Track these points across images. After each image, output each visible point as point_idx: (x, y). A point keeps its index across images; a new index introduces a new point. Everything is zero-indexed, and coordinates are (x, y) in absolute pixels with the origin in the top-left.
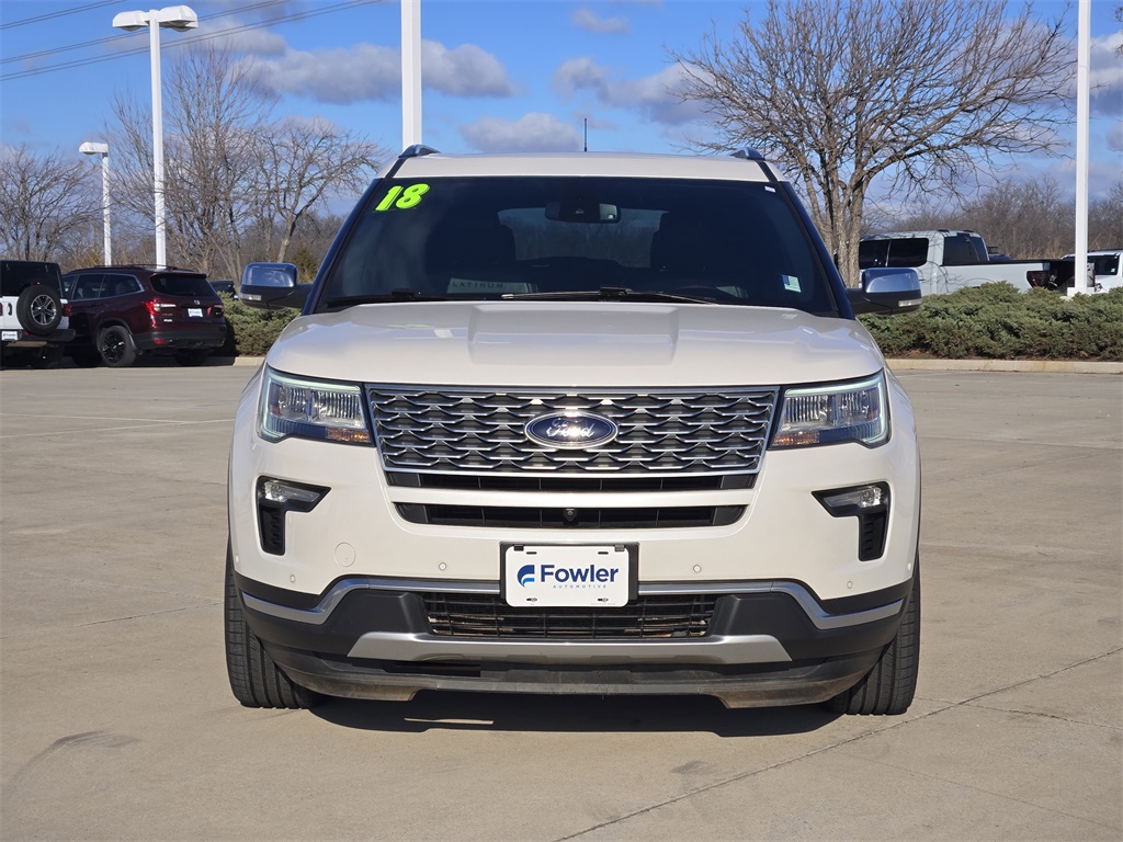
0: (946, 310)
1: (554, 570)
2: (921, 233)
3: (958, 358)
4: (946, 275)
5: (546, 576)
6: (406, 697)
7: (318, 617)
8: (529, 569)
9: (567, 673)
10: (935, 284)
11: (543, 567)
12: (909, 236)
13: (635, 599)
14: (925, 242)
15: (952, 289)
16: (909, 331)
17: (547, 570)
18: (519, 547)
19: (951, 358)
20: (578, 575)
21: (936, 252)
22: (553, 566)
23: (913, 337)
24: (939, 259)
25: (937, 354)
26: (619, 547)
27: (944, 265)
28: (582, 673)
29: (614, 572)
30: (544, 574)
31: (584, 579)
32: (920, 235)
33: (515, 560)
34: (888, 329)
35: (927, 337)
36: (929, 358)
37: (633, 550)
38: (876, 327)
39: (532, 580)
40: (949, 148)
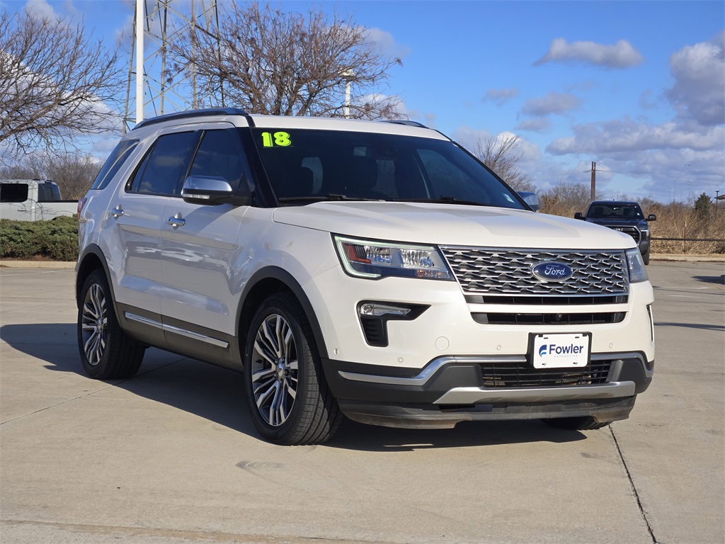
0: (61, 230)
1: (555, 348)
2: (23, 180)
3: (69, 261)
4: (41, 208)
5: (552, 351)
6: (452, 426)
7: (420, 381)
8: (544, 347)
9: (534, 407)
10: (33, 214)
11: (551, 346)
12: (14, 182)
13: (590, 362)
14: (26, 186)
15: (49, 218)
16: (36, 243)
17: (552, 347)
18: (541, 335)
19: (65, 261)
20: (565, 350)
21: (33, 193)
22: (555, 345)
23: (39, 247)
24: (36, 198)
25: (54, 258)
26: (585, 334)
27: (39, 202)
28: (541, 407)
29: (581, 348)
30: (551, 349)
31: (568, 352)
32: (22, 182)
33: (539, 342)
34: (22, 242)
35: (49, 247)
36: (49, 260)
37: (590, 335)
38: (13, 240)
39: (545, 353)
40: (47, 127)
